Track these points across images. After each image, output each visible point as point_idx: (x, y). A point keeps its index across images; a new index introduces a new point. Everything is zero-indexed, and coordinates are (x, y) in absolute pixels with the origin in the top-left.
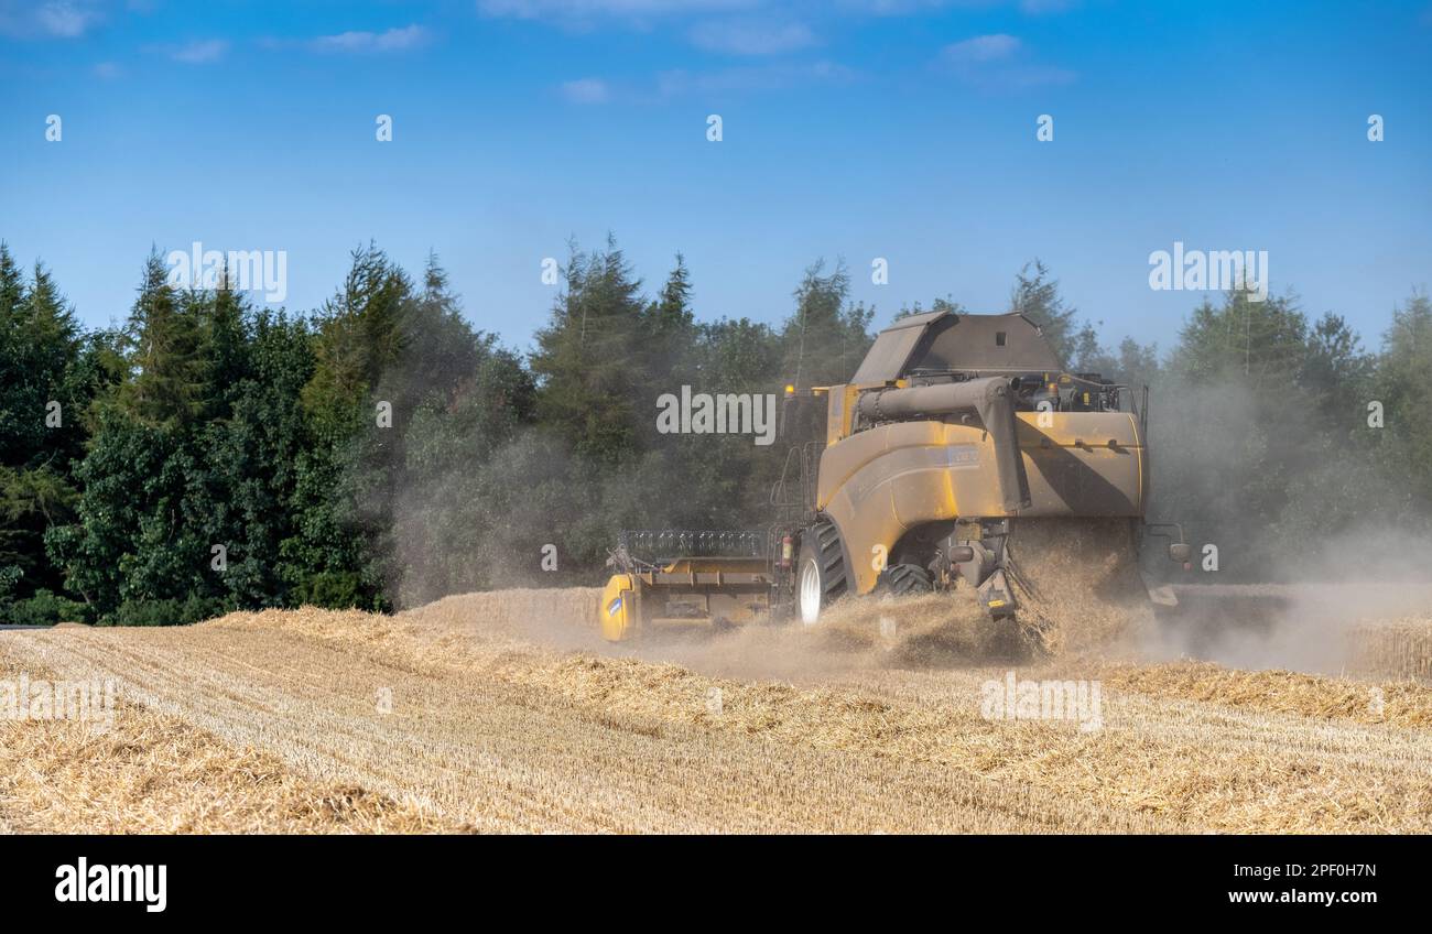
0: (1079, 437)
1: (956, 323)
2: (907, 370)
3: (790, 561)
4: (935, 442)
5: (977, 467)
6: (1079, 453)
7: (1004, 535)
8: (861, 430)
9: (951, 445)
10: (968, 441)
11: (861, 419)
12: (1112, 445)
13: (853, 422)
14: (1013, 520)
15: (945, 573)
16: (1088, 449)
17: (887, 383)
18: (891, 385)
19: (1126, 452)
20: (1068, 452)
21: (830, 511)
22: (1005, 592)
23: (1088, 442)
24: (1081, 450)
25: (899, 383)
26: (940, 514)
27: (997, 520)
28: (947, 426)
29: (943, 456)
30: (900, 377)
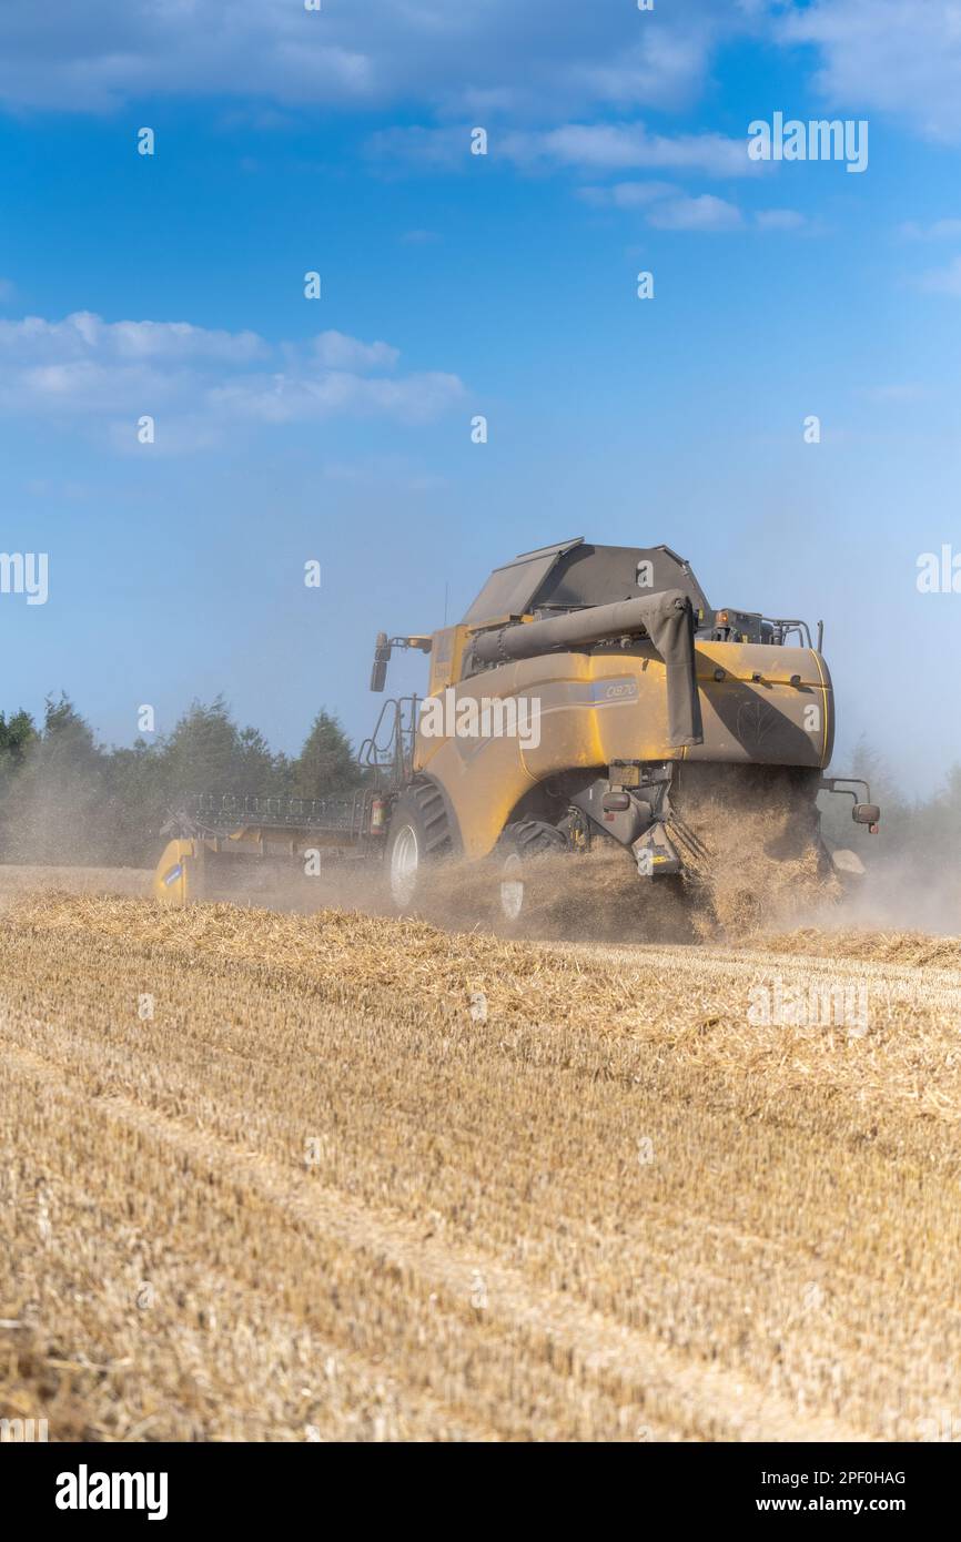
0: (758, 671)
1: (590, 554)
2: (534, 605)
3: (380, 828)
4: (579, 676)
5: (635, 702)
6: (758, 688)
7: (664, 782)
8: (474, 675)
9: (601, 679)
10: (623, 672)
11: (475, 662)
12: (795, 682)
13: (464, 666)
14: (678, 764)
15: (580, 833)
16: (768, 684)
17: (512, 618)
18: (515, 619)
19: (811, 692)
20: (746, 686)
21: (430, 769)
22: (667, 847)
23: (767, 676)
24: (759, 685)
25: (526, 619)
26: (583, 760)
27: (658, 764)
28: (593, 659)
29: (590, 694)
30: (527, 612)
